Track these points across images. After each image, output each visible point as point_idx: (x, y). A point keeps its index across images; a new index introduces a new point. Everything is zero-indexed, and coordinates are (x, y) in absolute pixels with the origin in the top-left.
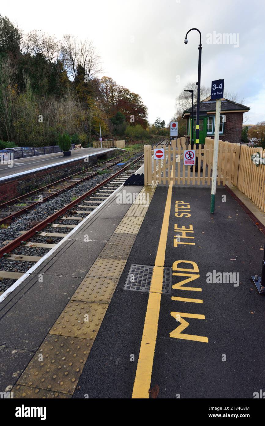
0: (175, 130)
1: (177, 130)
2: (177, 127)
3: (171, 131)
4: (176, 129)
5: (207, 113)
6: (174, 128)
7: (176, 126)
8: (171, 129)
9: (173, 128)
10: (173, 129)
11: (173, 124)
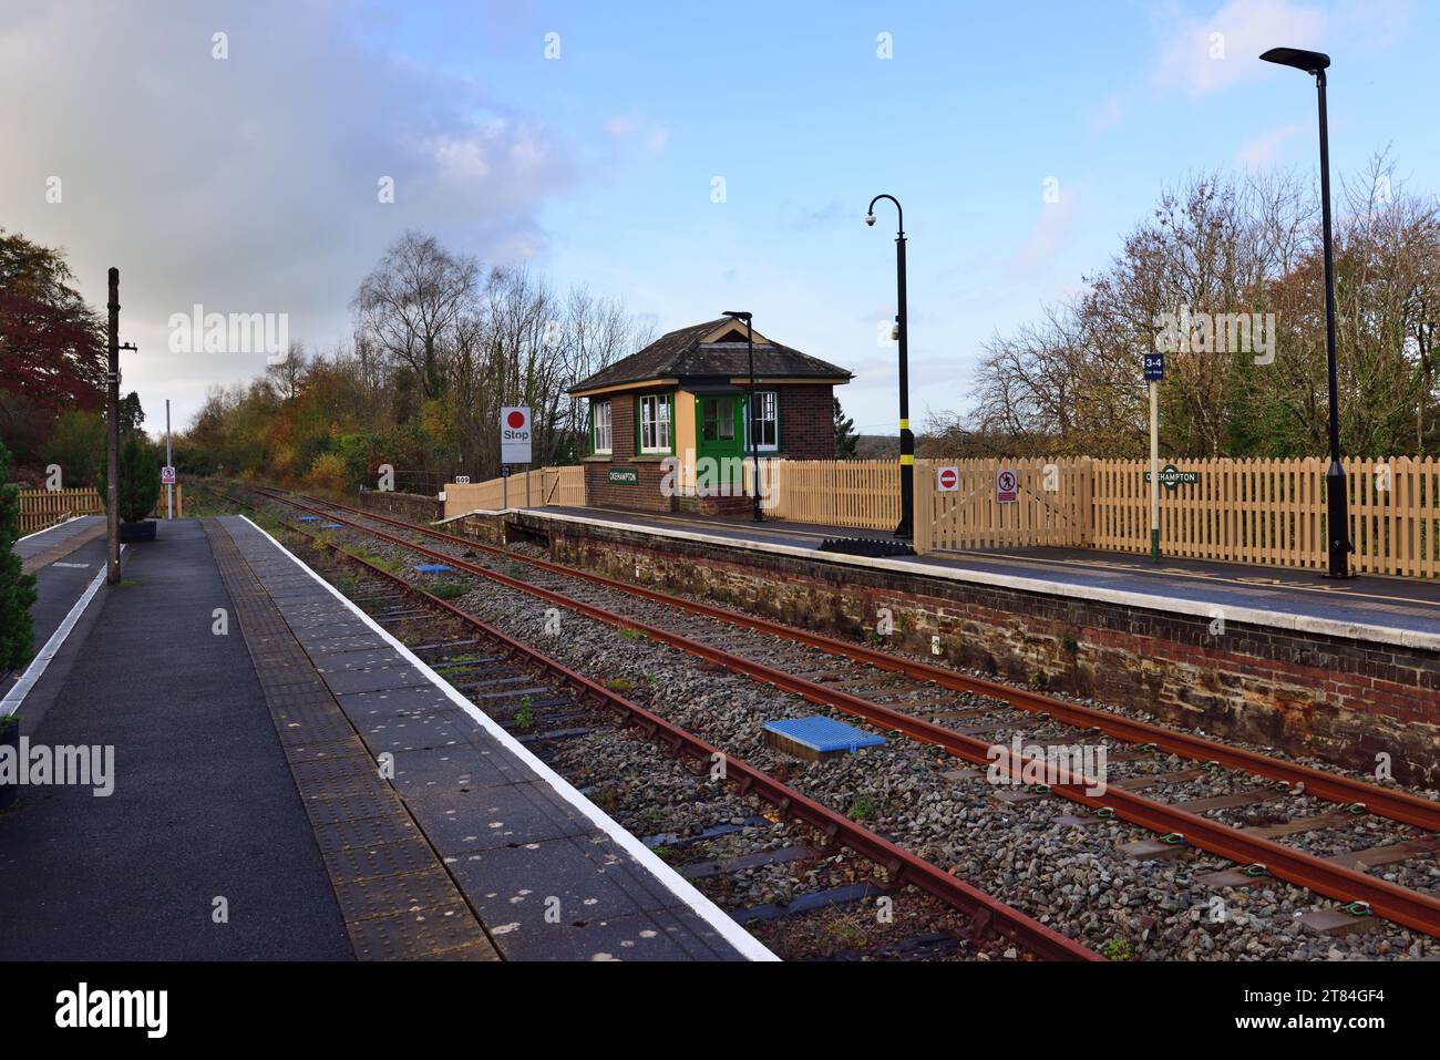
0: (519, 440)
1: (529, 440)
2: (526, 427)
3: (503, 440)
4: (524, 436)
5: (733, 381)
6: (516, 430)
7: (525, 421)
8: (503, 434)
9: (511, 429)
10: (511, 436)
11: (510, 416)
